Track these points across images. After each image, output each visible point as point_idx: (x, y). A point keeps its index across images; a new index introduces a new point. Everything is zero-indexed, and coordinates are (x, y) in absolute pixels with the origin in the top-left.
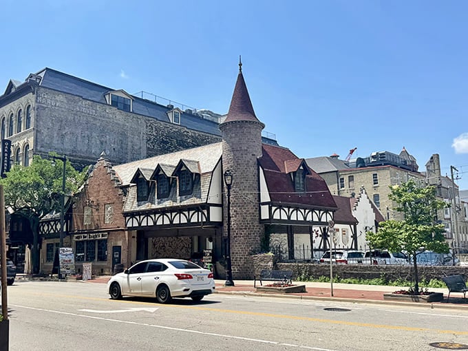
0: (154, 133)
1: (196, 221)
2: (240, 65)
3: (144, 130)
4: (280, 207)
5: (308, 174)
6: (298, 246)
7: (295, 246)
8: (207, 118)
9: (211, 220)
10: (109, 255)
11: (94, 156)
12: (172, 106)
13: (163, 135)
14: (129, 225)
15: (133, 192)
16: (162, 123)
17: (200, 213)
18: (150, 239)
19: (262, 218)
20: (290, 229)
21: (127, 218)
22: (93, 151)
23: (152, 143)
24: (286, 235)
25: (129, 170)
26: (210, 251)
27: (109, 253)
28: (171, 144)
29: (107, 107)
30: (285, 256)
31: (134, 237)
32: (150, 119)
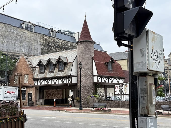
0: (44, 42)
1: (66, 83)
2: (85, 16)
3: (39, 40)
4: (101, 77)
5: (114, 63)
6: (109, 94)
7: (107, 93)
8: (68, 34)
9: (72, 83)
10: (27, 97)
11: (17, 52)
12: (52, 29)
13: (48, 42)
14: (36, 84)
15: (37, 70)
16: (48, 37)
17: (68, 80)
18: (45, 90)
19: (94, 82)
20: (106, 86)
21: (35, 81)
22: (17, 50)
23: (43, 46)
24: (104, 89)
25: (35, 60)
26: (72, 96)
27: (26, 96)
28: (52, 47)
29: (23, 30)
30: (103, 97)
31: (38, 89)
32: (42, 35)
